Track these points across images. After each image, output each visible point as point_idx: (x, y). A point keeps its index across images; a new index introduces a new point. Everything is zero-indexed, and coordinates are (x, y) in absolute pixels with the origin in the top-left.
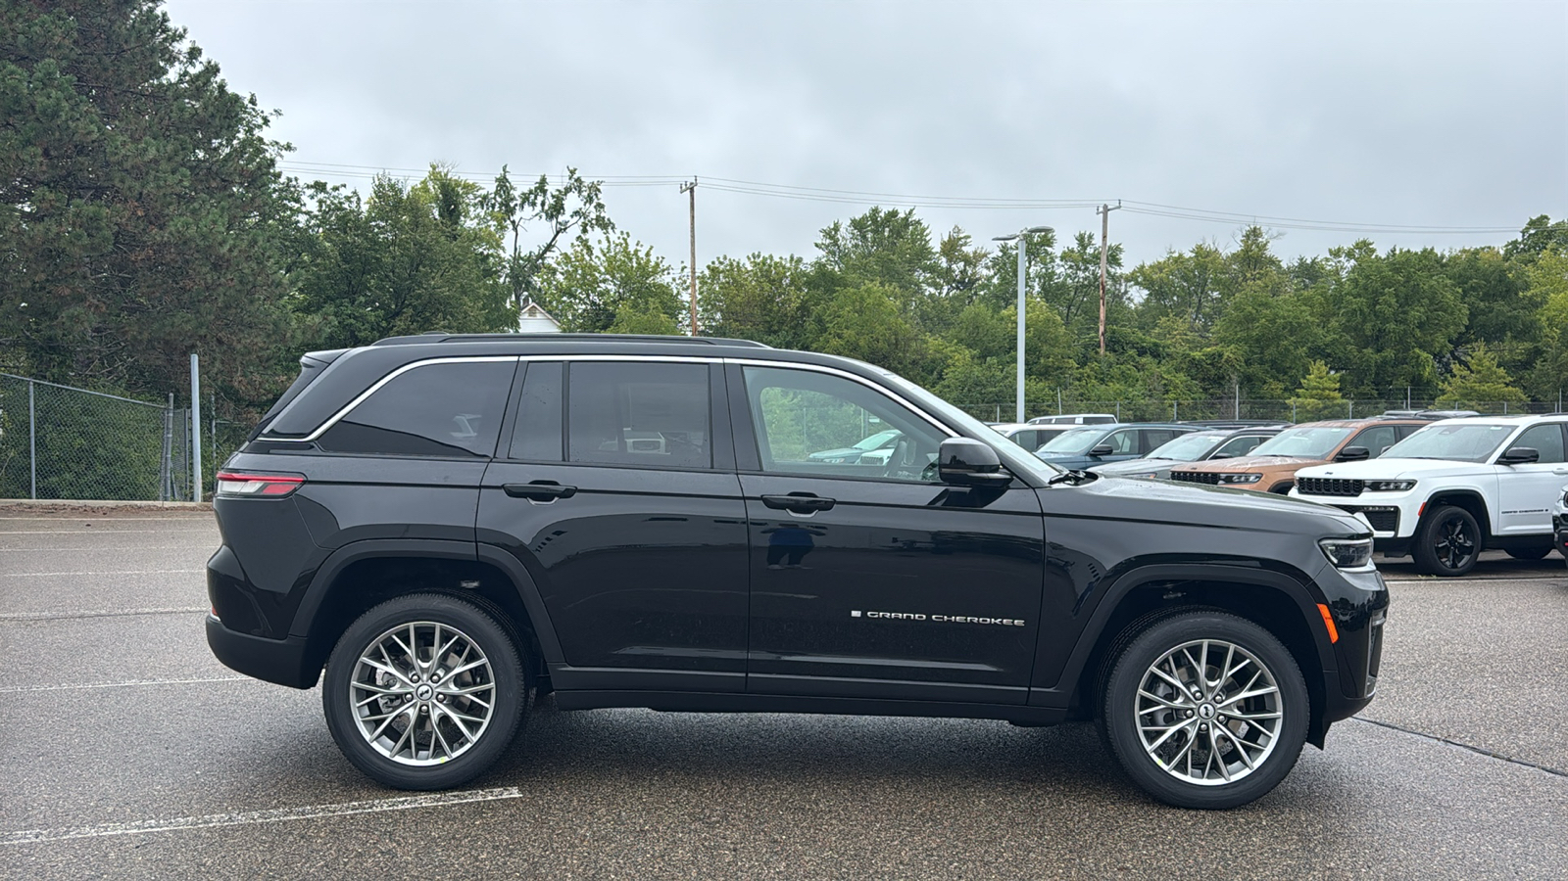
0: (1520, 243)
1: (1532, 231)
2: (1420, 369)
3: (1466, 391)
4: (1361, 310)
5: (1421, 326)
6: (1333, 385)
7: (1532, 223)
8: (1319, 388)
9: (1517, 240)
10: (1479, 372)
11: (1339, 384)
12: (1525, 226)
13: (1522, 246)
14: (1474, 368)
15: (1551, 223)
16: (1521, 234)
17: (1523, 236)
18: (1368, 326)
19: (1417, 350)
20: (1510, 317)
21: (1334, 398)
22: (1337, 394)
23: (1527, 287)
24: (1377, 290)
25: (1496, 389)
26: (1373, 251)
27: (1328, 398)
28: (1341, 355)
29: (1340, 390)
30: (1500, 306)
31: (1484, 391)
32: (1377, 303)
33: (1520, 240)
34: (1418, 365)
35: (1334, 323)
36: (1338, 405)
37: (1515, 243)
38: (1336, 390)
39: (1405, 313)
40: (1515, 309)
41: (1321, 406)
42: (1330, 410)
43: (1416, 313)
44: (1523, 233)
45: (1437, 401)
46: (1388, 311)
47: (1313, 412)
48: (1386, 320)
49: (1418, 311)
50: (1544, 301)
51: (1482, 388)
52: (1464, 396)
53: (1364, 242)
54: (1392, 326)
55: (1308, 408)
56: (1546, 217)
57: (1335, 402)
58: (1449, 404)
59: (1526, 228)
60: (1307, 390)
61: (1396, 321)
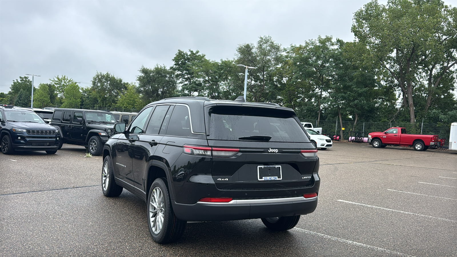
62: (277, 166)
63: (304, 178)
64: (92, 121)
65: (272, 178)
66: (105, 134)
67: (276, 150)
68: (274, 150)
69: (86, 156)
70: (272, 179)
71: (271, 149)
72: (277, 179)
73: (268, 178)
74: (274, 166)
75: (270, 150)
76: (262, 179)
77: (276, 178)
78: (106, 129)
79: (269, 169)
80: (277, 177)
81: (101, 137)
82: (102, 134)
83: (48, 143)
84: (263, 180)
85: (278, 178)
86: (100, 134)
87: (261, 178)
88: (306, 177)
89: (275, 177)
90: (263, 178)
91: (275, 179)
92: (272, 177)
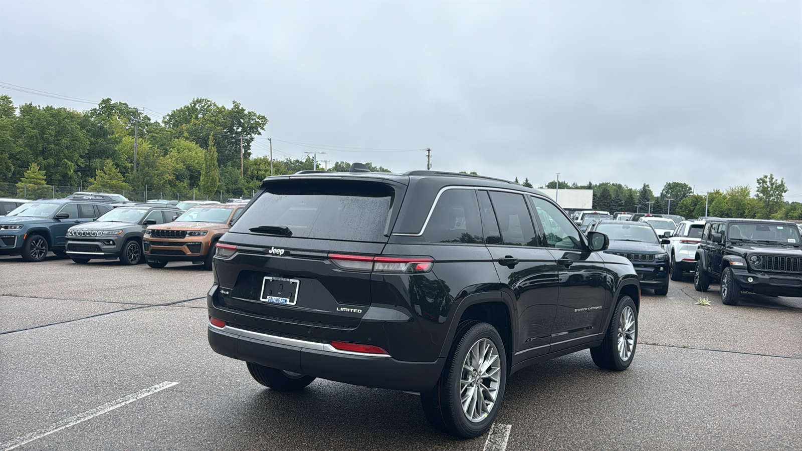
0: (98, 110)
1: (104, 105)
2: (68, 170)
3: (103, 184)
4: (36, 136)
5: (67, 147)
6: (42, 177)
7: (104, 101)
8: (34, 178)
9: (96, 109)
10: (109, 174)
11: (45, 177)
12: (100, 102)
13: (99, 112)
14: (107, 172)
15: (112, 103)
16: (98, 106)
17: (99, 107)
18: (40, 145)
19: (66, 160)
20: (106, 147)
21: (43, 184)
22: (43, 182)
23: (112, 133)
24: (44, 126)
25: (118, 183)
26: (11, 102)
27: (39, 184)
28: (25, 159)
29: (45, 180)
30: (101, 141)
31: (113, 184)
32: (44, 134)
33: (98, 108)
34: (66, 168)
35: (20, 142)
36: (46, 188)
37: (95, 110)
38: (43, 179)
39: (58, 140)
40: (108, 144)
41: (36, 188)
42: (41, 190)
43: (65, 141)
44: (99, 105)
45: (89, 188)
46: (52, 139)
47: (31, 191)
48: (49, 143)
49: (66, 140)
50: (121, 141)
51: (112, 182)
52: (103, 186)
53: (6, 97)
54: (53, 146)
55: (29, 189)
56: (110, 99)
57: (43, 186)
58: (96, 190)
59: (101, 103)
60: (27, 179)
61: (54, 144)
62: (292, 280)
63: (342, 309)
64: (740, 240)
65: (280, 300)
66: (741, 264)
67: (281, 250)
68: (277, 251)
69: (698, 303)
70: (280, 302)
71: (274, 248)
72: (288, 303)
73: (274, 299)
74: (288, 280)
75: (273, 250)
76: (266, 298)
77: (286, 301)
78: (747, 254)
79: (282, 284)
80: (288, 300)
81: (733, 270)
82: (736, 264)
83: (642, 275)
84: (267, 300)
85: (290, 302)
86: (732, 263)
87: (264, 297)
88: (348, 310)
89: (285, 299)
90: (268, 297)
91: (284, 303)
92: (281, 298)
